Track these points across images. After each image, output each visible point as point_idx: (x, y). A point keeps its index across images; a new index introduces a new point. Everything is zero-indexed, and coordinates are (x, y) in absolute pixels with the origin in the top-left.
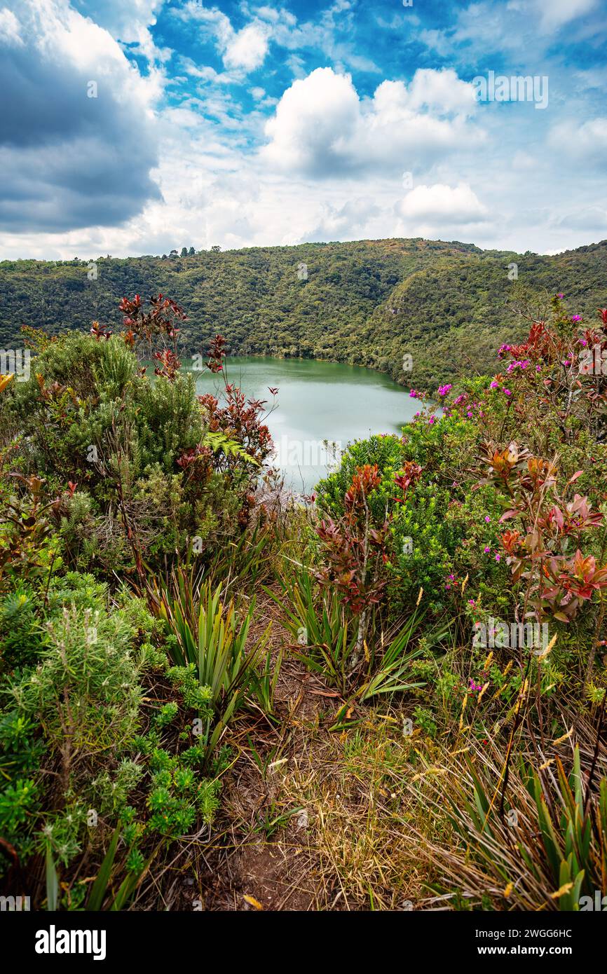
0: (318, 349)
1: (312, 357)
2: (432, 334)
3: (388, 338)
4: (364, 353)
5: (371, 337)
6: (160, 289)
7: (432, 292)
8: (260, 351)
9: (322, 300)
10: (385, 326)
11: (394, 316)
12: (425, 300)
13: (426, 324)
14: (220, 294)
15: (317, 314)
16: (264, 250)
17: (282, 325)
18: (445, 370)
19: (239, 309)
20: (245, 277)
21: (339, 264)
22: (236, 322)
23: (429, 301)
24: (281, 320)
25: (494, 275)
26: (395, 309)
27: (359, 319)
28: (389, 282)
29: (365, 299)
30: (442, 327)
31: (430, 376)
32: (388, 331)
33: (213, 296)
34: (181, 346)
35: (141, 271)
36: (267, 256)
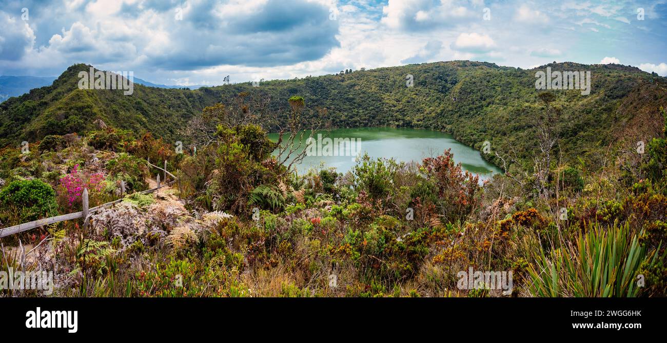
0: (415, 122)
1: (412, 127)
2: (475, 111)
3: (452, 114)
4: (439, 123)
5: (443, 114)
6: (333, 91)
7: (473, 88)
8: (384, 123)
9: (417, 94)
10: (450, 108)
11: (455, 102)
12: (470, 93)
13: (471, 106)
14: (364, 93)
15: (414, 102)
16: (387, 69)
17: (395, 109)
18: (481, 132)
19: (373, 101)
20: (376, 83)
21: (426, 75)
22: (371, 108)
23: (472, 94)
24: (395, 106)
25: (503, 79)
26: (455, 98)
27: (437, 104)
28: (452, 84)
29: (439, 93)
30: (479, 107)
31: (472, 135)
32: (452, 110)
33: (360, 94)
34: (341, 121)
35: (325, 82)
36: (388, 72)
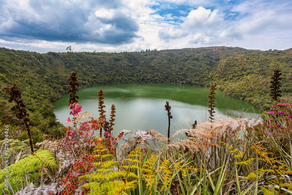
0: (193, 82)
1: (191, 85)
2: (237, 78)
3: (219, 79)
4: (210, 84)
5: (212, 78)
6: (141, 61)
7: (236, 63)
8: (173, 82)
9: (193, 66)
10: (217, 75)
11: (221, 71)
12: (233, 66)
13: (234, 74)
14: (159, 63)
15: (192, 70)
16: (171, 50)
17: (181, 73)
18: (248, 91)
19: (166, 68)
20: (167, 58)
21: (198, 54)
22: (165, 72)
23: (235, 66)
24: (179, 72)
25: (260, 57)
26: (221, 69)
27: (207, 72)
28: (216, 60)
29: (208, 66)
30: (241, 75)
31: (242, 92)
32: (219, 77)
33: (157, 64)
34: (148, 79)
35: (136, 56)
36: (173, 52)
